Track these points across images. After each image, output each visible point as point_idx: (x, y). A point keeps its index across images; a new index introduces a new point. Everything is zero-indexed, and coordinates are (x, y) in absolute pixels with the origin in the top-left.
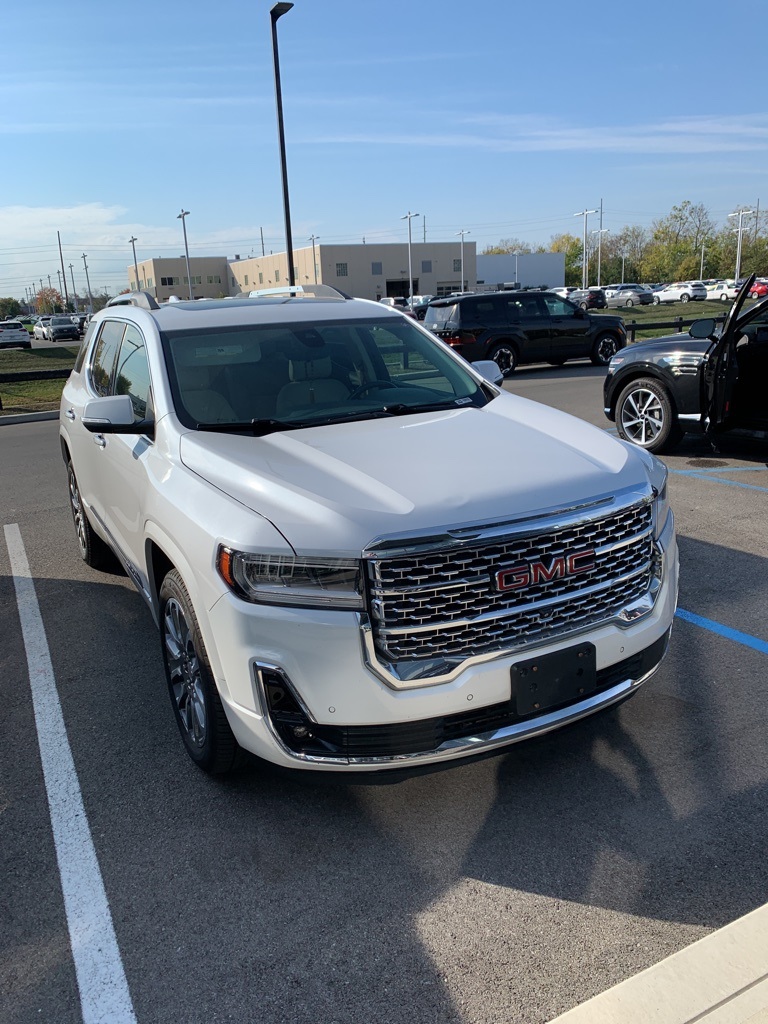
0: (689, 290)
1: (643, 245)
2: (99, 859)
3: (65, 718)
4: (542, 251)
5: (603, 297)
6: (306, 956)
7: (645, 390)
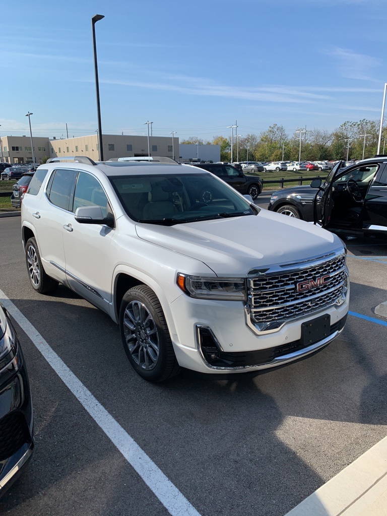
0: (279, 166)
1: (256, 143)
2: (118, 422)
3: (66, 363)
4: (209, 144)
5: (241, 167)
6: (235, 452)
7: (287, 211)
